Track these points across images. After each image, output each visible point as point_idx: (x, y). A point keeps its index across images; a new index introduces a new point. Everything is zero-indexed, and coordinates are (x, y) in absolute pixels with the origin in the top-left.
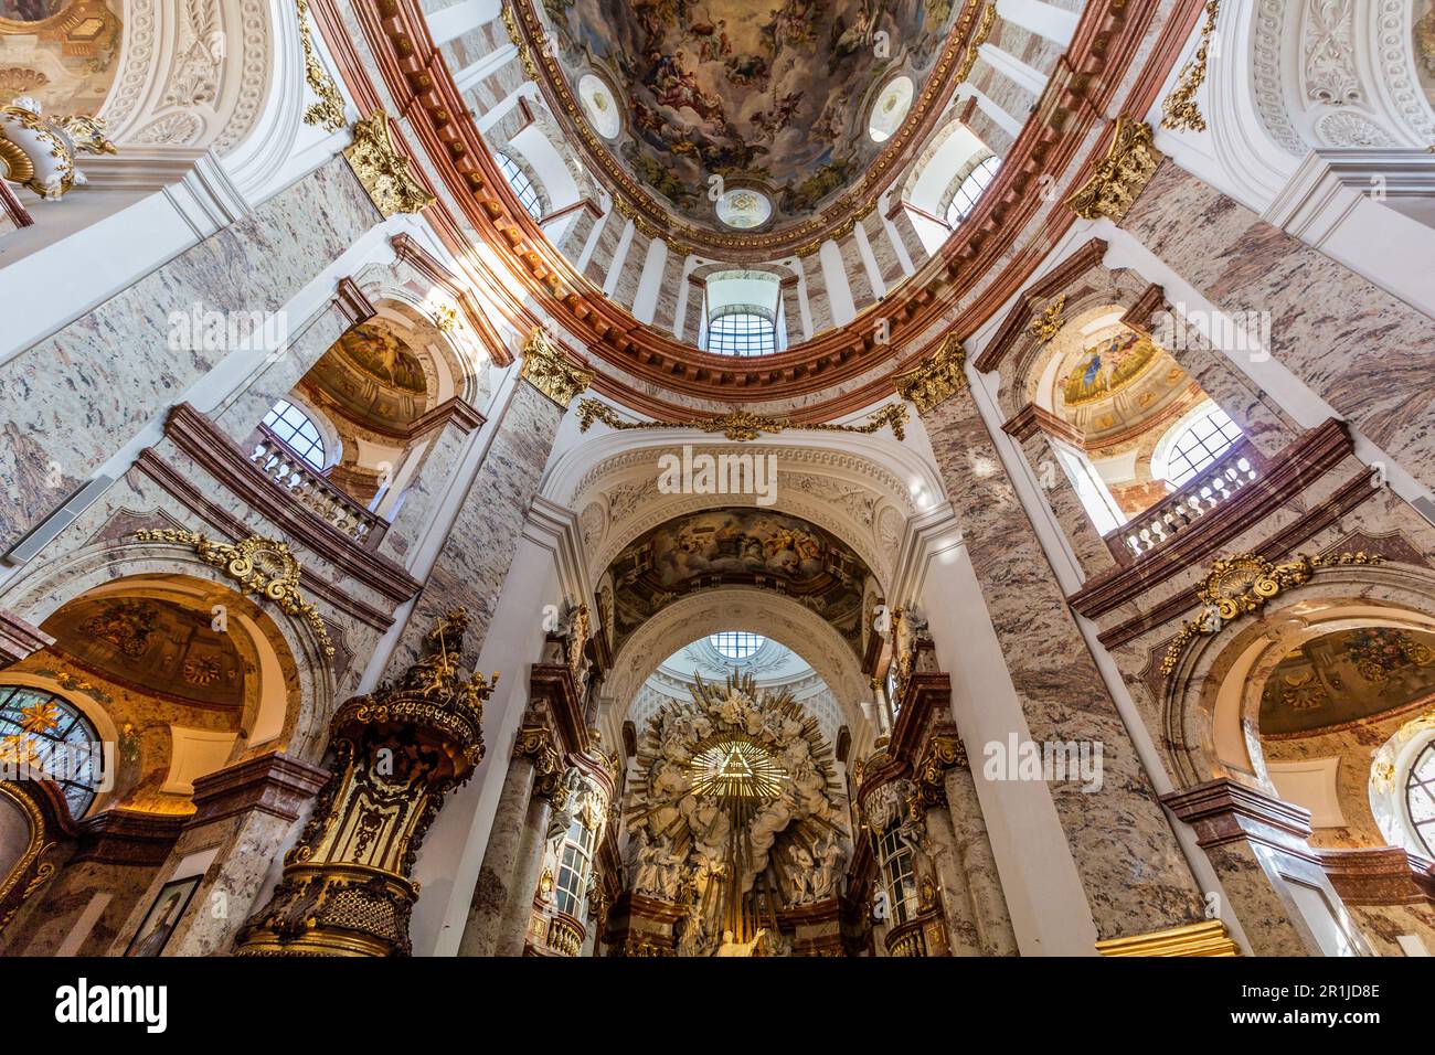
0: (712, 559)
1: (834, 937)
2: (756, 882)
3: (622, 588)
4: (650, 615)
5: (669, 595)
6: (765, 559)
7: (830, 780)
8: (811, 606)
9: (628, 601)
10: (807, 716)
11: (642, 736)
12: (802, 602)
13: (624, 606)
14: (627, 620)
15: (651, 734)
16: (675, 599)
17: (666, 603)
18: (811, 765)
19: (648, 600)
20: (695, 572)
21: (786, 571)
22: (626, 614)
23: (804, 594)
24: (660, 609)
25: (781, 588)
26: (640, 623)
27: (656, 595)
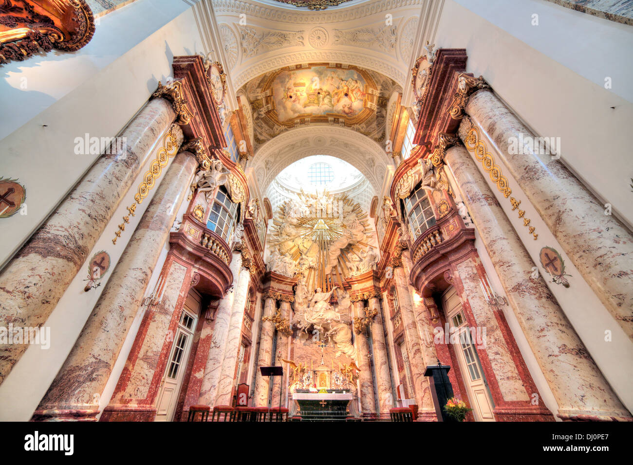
0: (305, 107)
1: (371, 287)
2: (332, 271)
3: (257, 118)
4: (273, 136)
5: (283, 127)
6: (333, 106)
7: (366, 228)
8: (358, 130)
9: (261, 127)
10: (355, 204)
11: (276, 213)
12: (353, 129)
13: (259, 130)
14: (261, 138)
15: (280, 213)
16: (286, 130)
17: (281, 132)
18: (358, 222)
19: (272, 129)
20: (297, 115)
21: (344, 112)
22: (261, 134)
23: (354, 124)
24: (279, 134)
25: (342, 122)
26: (268, 140)
27: (276, 126)
